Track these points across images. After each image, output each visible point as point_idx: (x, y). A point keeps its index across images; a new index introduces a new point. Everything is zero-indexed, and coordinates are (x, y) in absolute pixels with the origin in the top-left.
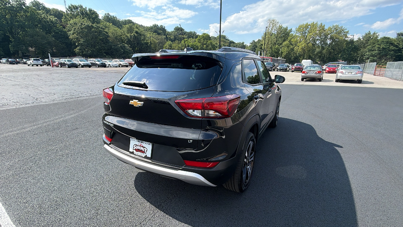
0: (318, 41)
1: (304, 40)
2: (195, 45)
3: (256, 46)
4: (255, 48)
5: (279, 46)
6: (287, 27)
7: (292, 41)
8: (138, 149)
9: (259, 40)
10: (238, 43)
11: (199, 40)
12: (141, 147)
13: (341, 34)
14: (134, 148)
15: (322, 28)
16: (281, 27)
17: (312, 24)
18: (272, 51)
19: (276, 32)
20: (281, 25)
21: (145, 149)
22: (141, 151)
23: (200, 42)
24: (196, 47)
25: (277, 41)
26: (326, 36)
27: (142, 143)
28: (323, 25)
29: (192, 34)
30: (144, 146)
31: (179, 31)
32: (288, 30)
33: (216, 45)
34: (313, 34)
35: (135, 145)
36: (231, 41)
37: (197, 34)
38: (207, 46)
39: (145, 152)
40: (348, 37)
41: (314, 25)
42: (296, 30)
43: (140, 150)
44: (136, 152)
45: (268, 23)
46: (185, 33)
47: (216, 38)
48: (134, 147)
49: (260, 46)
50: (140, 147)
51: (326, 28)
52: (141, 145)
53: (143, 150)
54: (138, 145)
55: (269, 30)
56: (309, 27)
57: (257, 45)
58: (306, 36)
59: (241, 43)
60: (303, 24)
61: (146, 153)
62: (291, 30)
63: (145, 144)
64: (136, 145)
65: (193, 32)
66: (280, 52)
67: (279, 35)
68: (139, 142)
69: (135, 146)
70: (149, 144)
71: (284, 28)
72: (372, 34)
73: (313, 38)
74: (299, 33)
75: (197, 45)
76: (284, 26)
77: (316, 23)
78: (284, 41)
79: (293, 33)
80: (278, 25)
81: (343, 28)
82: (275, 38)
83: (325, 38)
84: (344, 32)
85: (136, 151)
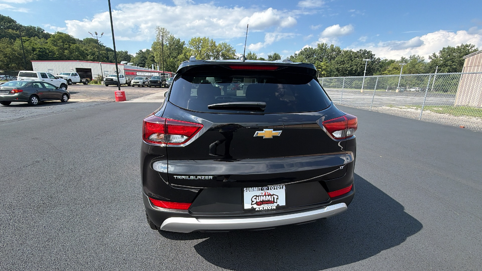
0: (212, 57)
1: (199, 55)
2: (48, 49)
3: (145, 57)
4: (143, 60)
5: (174, 59)
6: (179, 39)
7: (187, 55)
8: (261, 200)
9: (148, 51)
10: (119, 52)
11: (53, 42)
12: (267, 196)
13: (230, 52)
14: (252, 202)
15: (213, 45)
16: (172, 38)
17: (203, 38)
18: (167, 64)
19: (167, 42)
20: (172, 35)
21: (274, 198)
22: (268, 202)
23: (56, 45)
24: (49, 52)
25: (170, 53)
26: (218, 52)
27: (268, 189)
28: (214, 42)
29: (35, 31)
30: (272, 194)
31: (5, 23)
32: (181, 43)
33: (86, 52)
34: (206, 50)
35: (255, 197)
36: (108, 48)
37: (45, 32)
38: (71, 53)
39: (275, 201)
40: (235, 56)
41: (205, 40)
42: (190, 44)
43: (266, 201)
44: (259, 207)
45: (157, 31)
46: (19, 28)
47: (81, 41)
48: (253, 200)
49: (151, 58)
50: (264, 196)
51: (217, 44)
52: (265, 194)
53: (270, 200)
54: (261, 196)
55: (160, 39)
56: (202, 41)
57: (147, 57)
58: (200, 51)
59: (124, 52)
60: (196, 38)
61: (277, 203)
62: (184, 43)
63: (274, 189)
64: (257, 196)
65: (35, 27)
66: (176, 66)
67: (172, 47)
68: (262, 190)
69: (256, 199)
70: (280, 189)
71: (176, 39)
72: (252, 54)
73: (207, 53)
74: (193, 47)
75: (51, 49)
76: (176, 37)
77: (208, 39)
78: (179, 54)
79: (186, 46)
80: (169, 35)
81: (230, 46)
82: (167, 50)
83: (217, 55)
84: (232, 50)
85: (258, 205)
